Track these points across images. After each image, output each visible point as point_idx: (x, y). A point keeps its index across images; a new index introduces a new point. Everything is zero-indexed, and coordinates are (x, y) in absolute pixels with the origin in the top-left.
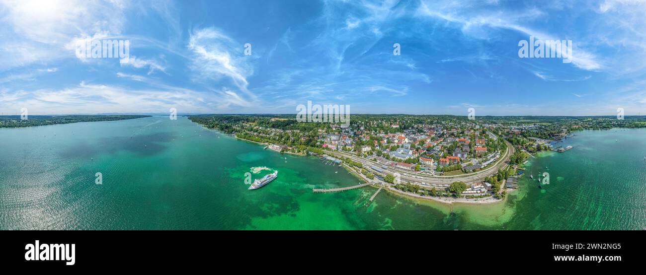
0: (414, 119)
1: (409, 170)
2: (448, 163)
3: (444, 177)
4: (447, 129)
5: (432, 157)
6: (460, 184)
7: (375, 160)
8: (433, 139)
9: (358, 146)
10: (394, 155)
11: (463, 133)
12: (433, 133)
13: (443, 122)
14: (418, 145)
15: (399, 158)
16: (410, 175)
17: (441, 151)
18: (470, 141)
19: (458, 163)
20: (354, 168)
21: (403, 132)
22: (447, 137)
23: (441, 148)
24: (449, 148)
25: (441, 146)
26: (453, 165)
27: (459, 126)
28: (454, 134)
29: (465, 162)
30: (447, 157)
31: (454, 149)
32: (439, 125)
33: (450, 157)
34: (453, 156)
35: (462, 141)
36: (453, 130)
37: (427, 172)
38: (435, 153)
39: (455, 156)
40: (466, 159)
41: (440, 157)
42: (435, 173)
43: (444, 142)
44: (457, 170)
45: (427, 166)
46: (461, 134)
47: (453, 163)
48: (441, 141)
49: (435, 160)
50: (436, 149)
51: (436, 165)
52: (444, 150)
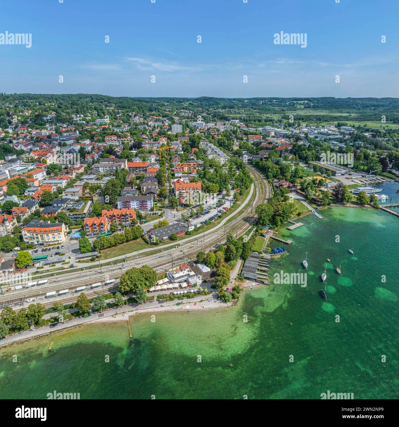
2: (107, 227)
3: (102, 262)
4: (92, 138)
5: (61, 219)
6: (142, 273)
8: (52, 171)
11: (138, 146)
12: (49, 153)
13: (77, 118)
16: (5, 289)
17: (83, 199)
18: (158, 166)
19: (133, 223)
22: (96, 160)
23: (84, 191)
24: (107, 189)
25: (80, 186)
26: (120, 230)
27: (126, 128)
28: (113, 150)
29: (150, 219)
30: (104, 212)
31: (120, 192)
32: (65, 126)
33: (110, 213)
34: (119, 208)
35: (138, 167)
36: (109, 141)
37: (53, 264)
38: (67, 208)
39: (123, 207)
40: (152, 213)
41: (85, 215)
42: (76, 258)
43: (88, 173)
44: (131, 240)
45: (51, 247)
46: (132, 150)
47: (120, 224)
48: (80, 173)
49: (72, 226)
50: (68, 197)
51: (77, 239)
52: (92, 197)
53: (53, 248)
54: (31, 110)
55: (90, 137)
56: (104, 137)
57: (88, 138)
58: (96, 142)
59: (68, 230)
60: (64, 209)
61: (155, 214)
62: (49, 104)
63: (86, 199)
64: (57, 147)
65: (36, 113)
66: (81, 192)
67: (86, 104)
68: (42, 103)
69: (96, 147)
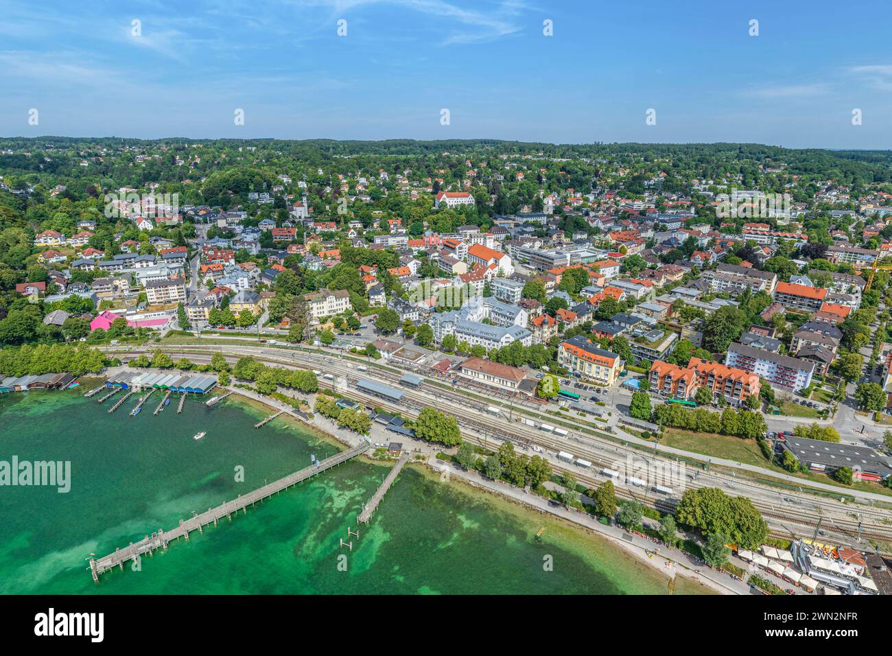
0: (547, 166)
1: (510, 394)
2: (691, 390)
3: (661, 447)
4: (716, 224)
5: (617, 348)
6: (733, 509)
7: (371, 351)
8: (630, 268)
9: (289, 297)
10: (449, 330)
11: (815, 252)
12: (634, 239)
14: (558, 288)
15: (472, 341)
16: (515, 416)
17: (664, 327)
18: (853, 305)
19: (748, 404)
20: (284, 400)
21: (491, 228)
22: (711, 264)
23: (670, 313)
24: (714, 321)
25: (667, 303)
26: (715, 406)
27: (799, 213)
28: (751, 252)
29: (792, 410)
30: (694, 361)
31: (740, 334)
32: (675, 197)
33: (707, 367)
34: (726, 365)
35: (799, 297)
36: (750, 233)
37: (584, 412)
38: (633, 333)
39: (736, 366)
40: (801, 399)
41: (659, 355)
42: (620, 420)
43: (688, 285)
44: (732, 435)
45: (590, 385)
46: (798, 259)
47: (718, 395)
48: (673, 280)
49: (631, 364)
50: (640, 316)
51: (631, 389)
52: (681, 328)
53: (591, 388)
54: (630, 168)
55: (713, 222)
56: (742, 225)
57: (708, 222)
58: (721, 231)
59: (622, 369)
60: (627, 333)
61: (810, 405)
62: (660, 160)
63: (670, 328)
64: (650, 231)
65: (636, 174)
66: (664, 313)
67: (726, 161)
68: (649, 159)
69: (718, 241)
